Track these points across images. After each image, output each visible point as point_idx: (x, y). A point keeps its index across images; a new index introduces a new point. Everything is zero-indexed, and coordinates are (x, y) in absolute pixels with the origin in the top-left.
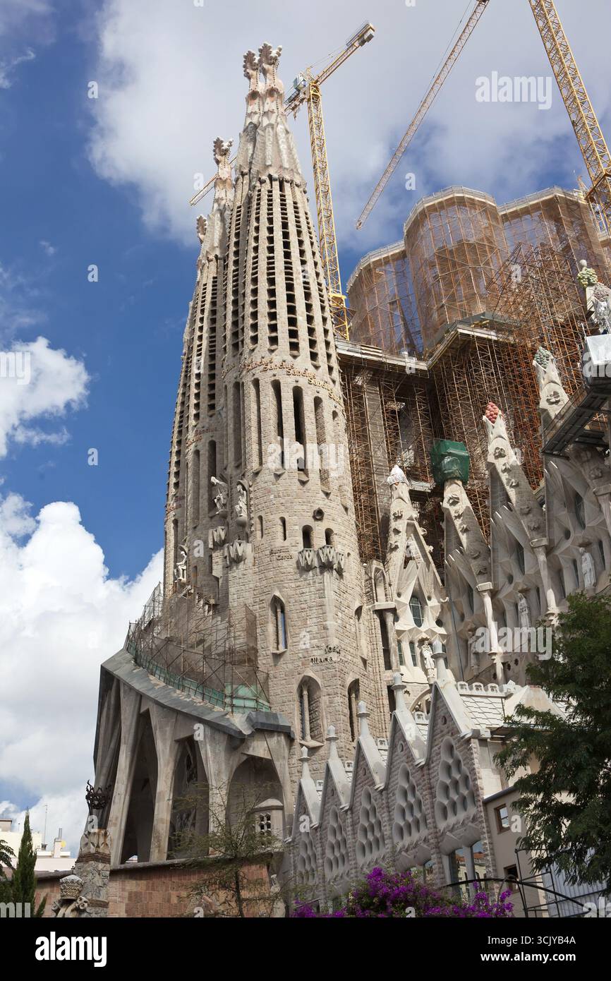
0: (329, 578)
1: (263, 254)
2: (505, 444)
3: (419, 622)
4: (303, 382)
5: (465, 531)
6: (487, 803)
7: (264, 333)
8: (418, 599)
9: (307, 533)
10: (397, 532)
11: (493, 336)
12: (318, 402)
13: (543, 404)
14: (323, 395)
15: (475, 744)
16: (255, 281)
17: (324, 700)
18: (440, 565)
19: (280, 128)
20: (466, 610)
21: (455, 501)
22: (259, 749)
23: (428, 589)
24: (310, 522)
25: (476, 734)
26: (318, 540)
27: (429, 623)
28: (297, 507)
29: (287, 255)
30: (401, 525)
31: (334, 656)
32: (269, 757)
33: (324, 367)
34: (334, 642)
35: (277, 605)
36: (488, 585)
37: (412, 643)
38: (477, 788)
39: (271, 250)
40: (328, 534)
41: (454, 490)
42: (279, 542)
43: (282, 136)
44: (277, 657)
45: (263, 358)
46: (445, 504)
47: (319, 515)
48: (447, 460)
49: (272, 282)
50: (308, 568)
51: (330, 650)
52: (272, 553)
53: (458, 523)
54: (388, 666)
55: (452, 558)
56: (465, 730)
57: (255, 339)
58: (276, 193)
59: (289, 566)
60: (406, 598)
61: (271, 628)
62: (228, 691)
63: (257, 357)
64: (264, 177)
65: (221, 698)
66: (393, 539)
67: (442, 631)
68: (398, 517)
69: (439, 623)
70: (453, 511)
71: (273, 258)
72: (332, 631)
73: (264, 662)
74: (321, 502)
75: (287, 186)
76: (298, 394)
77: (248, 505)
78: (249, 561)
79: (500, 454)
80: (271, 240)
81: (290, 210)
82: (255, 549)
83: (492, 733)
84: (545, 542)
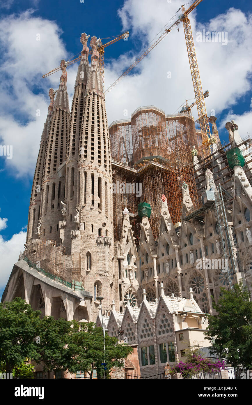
0: (107, 247)
1: (90, 124)
2: (167, 210)
3: (129, 263)
4: (102, 176)
5: (149, 235)
6: (176, 332)
7: (89, 155)
8: (130, 256)
9: (100, 230)
10: (125, 231)
11: (161, 166)
12: (106, 183)
13: (184, 202)
14: (108, 181)
15: (174, 315)
16: (87, 134)
17: (103, 289)
18: (137, 244)
19: (98, 73)
20: (145, 261)
21: (146, 224)
22: (82, 303)
23: (133, 252)
24: (101, 227)
25: (175, 313)
26: (103, 233)
27: (132, 264)
28: (97, 221)
29: (99, 126)
30: (127, 229)
31: (107, 274)
32: (85, 306)
33: (108, 171)
34: (107, 270)
35: (89, 254)
36: (156, 256)
37: (126, 270)
38: (174, 328)
39: (93, 123)
40: (107, 231)
41: (145, 220)
42: (90, 233)
43: (98, 77)
44: (88, 272)
45: (88, 164)
46: (142, 225)
47: (104, 225)
48: (144, 209)
49: (93, 135)
50: (101, 243)
51: (106, 272)
52: (88, 236)
53: (146, 232)
54: (120, 278)
55: (143, 244)
56: (171, 311)
57: (86, 156)
58: (96, 100)
59: (94, 241)
60: (126, 255)
61: (86, 262)
62: (73, 283)
63: (86, 163)
64: (92, 93)
65: (70, 285)
66: (124, 234)
67: (135, 267)
68: (125, 227)
69: (135, 264)
70: (145, 227)
71: (94, 126)
72: (107, 266)
73: (83, 273)
74: (105, 220)
75: (100, 98)
76: (100, 180)
77: (80, 218)
78: (79, 237)
79: (166, 214)
80: (93, 119)
81: (100, 108)
82: (81, 233)
83: (179, 313)
84: (179, 247)
